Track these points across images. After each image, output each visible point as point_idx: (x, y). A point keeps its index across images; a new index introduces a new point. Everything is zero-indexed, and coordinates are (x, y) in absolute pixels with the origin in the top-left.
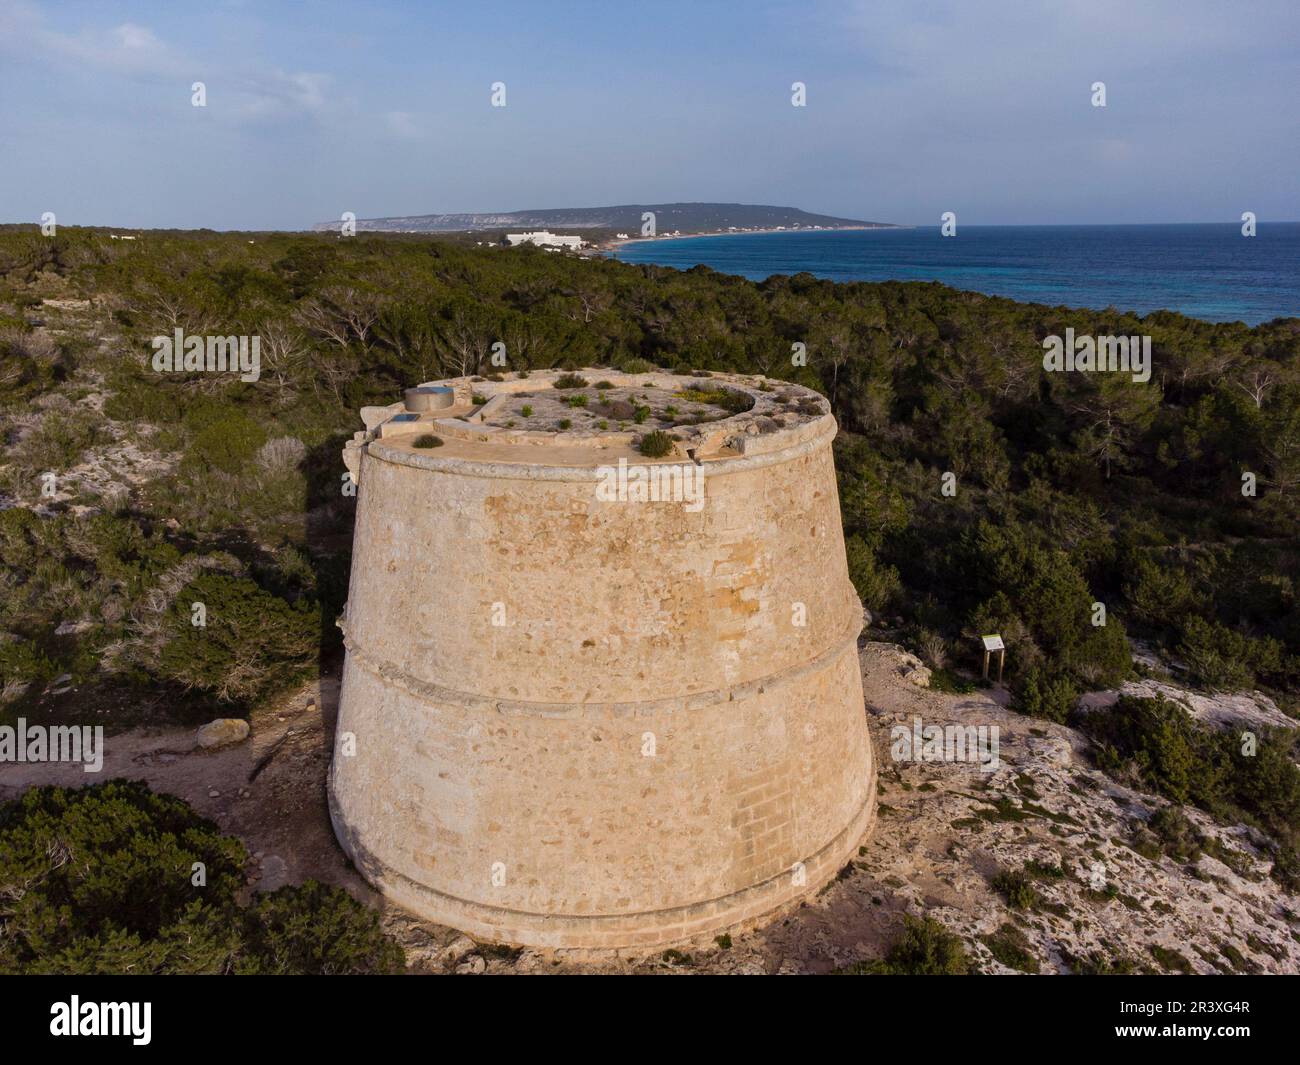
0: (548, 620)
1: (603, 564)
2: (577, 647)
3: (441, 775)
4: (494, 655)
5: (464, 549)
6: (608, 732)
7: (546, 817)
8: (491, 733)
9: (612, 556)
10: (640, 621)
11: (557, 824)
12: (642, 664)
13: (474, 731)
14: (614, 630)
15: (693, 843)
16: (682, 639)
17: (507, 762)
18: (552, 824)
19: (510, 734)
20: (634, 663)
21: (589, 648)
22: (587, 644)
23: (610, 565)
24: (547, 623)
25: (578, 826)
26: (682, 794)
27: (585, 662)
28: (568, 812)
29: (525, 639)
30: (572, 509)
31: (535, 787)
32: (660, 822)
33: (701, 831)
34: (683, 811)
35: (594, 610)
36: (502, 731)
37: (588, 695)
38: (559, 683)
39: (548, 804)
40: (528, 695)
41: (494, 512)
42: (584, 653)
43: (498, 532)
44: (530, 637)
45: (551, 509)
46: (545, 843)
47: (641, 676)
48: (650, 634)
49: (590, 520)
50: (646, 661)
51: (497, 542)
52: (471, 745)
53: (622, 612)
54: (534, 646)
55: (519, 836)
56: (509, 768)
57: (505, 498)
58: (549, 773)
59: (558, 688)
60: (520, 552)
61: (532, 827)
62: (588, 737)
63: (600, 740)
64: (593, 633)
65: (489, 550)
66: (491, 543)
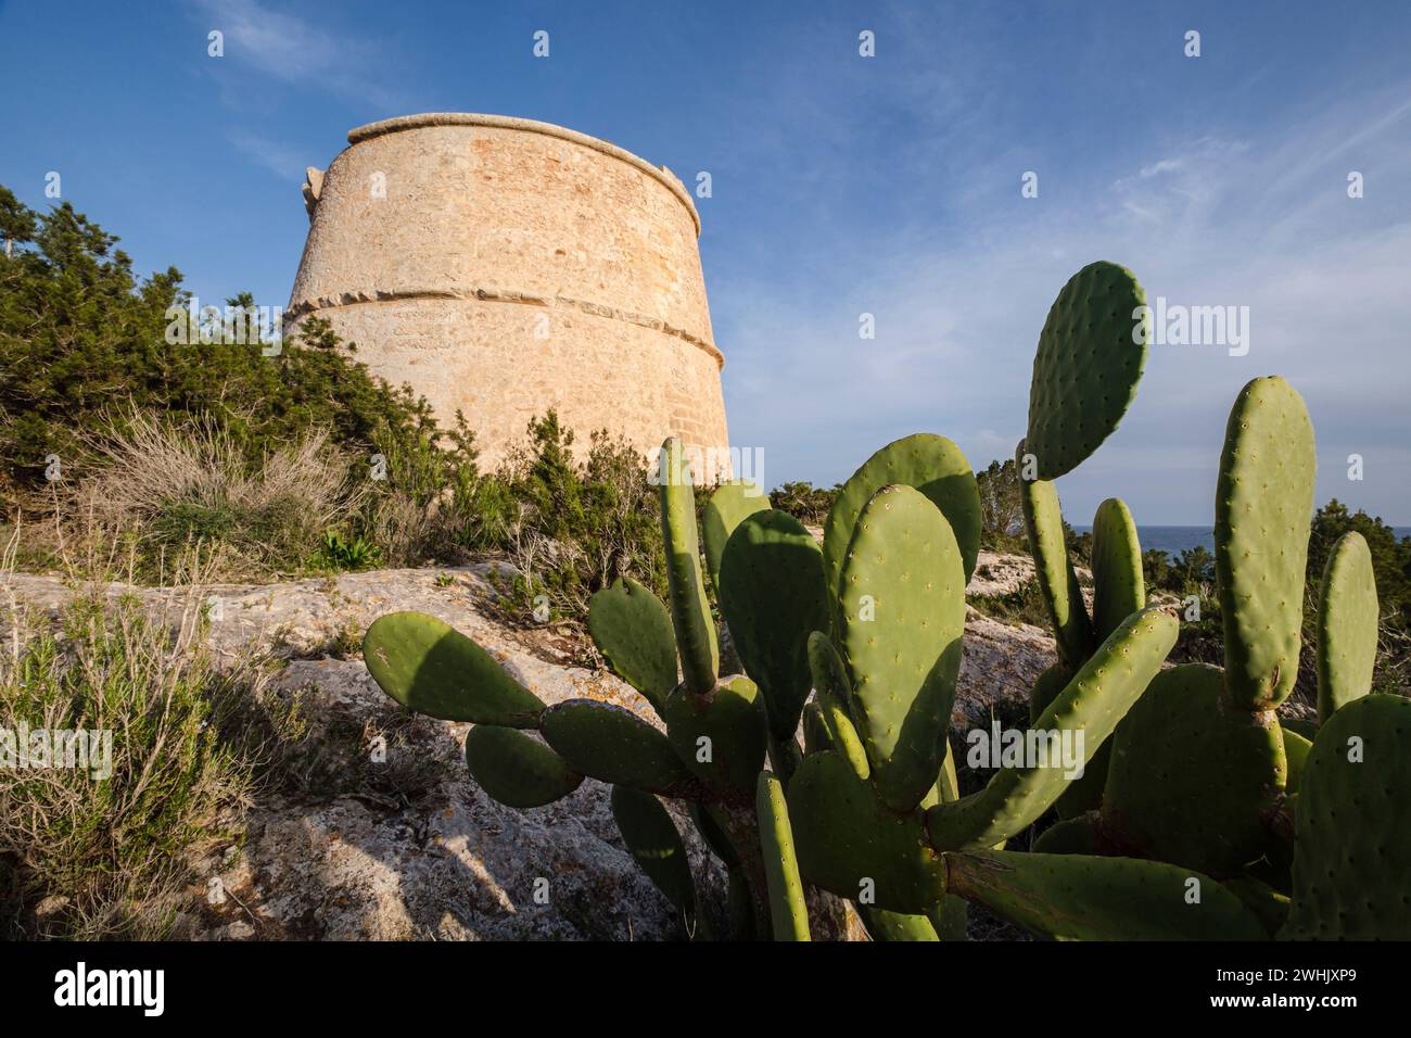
0: (526, 230)
1: (573, 199)
2: (551, 253)
3: (412, 363)
4: (475, 255)
5: (449, 177)
6: (576, 321)
7: (521, 386)
8: (469, 318)
9: (579, 194)
10: (600, 246)
11: (531, 393)
12: (602, 277)
13: (453, 318)
14: (580, 247)
15: (643, 429)
16: (630, 271)
17: (485, 340)
18: (527, 394)
19: (489, 317)
20: (596, 276)
21: (561, 256)
22: (559, 252)
23: (577, 201)
24: (526, 233)
25: (551, 396)
26: (634, 386)
27: (557, 266)
28: (542, 383)
29: (506, 243)
30: (547, 154)
31: (512, 360)
32: (618, 403)
33: (649, 421)
34: (636, 401)
35: (565, 229)
36: (480, 315)
37: (560, 291)
38: (535, 278)
39: (523, 375)
40: (507, 285)
41: (481, 150)
42: (557, 259)
43: (482, 164)
44: (510, 242)
45: (529, 151)
46: (520, 410)
47: (602, 286)
48: (607, 258)
49: (562, 165)
50: (606, 276)
51: (481, 172)
52: (447, 329)
53: (587, 236)
54: (512, 248)
55: (493, 404)
56: (487, 345)
57: (489, 142)
58: (526, 349)
59: (535, 282)
60: (502, 180)
61: (508, 397)
62: (560, 324)
63: (570, 327)
64: (563, 246)
65: (473, 178)
66: (476, 172)
